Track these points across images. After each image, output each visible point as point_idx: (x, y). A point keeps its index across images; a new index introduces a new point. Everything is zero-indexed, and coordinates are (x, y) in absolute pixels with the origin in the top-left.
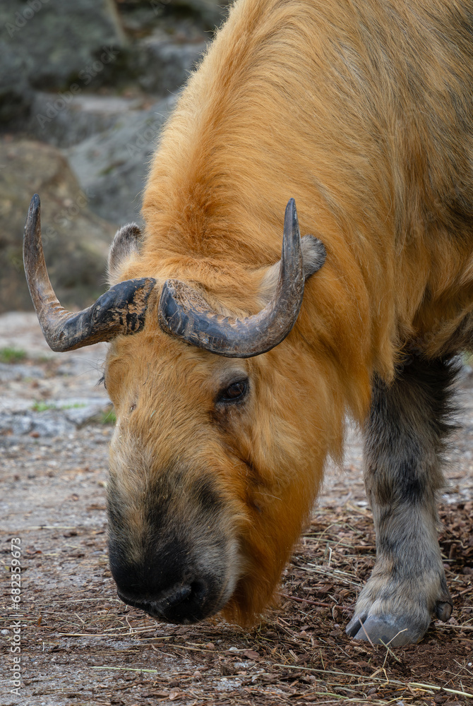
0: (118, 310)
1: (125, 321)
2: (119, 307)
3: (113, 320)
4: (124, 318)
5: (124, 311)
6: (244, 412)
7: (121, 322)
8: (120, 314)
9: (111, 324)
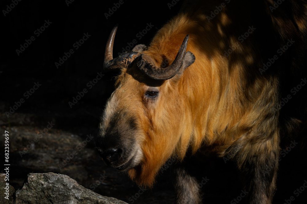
0: (125, 58)
1: (126, 63)
2: (126, 58)
3: (123, 61)
4: (127, 62)
5: (127, 59)
6: (153, 102)
7: (125, 63)
8: (126, 60)
9: (122, 63)
